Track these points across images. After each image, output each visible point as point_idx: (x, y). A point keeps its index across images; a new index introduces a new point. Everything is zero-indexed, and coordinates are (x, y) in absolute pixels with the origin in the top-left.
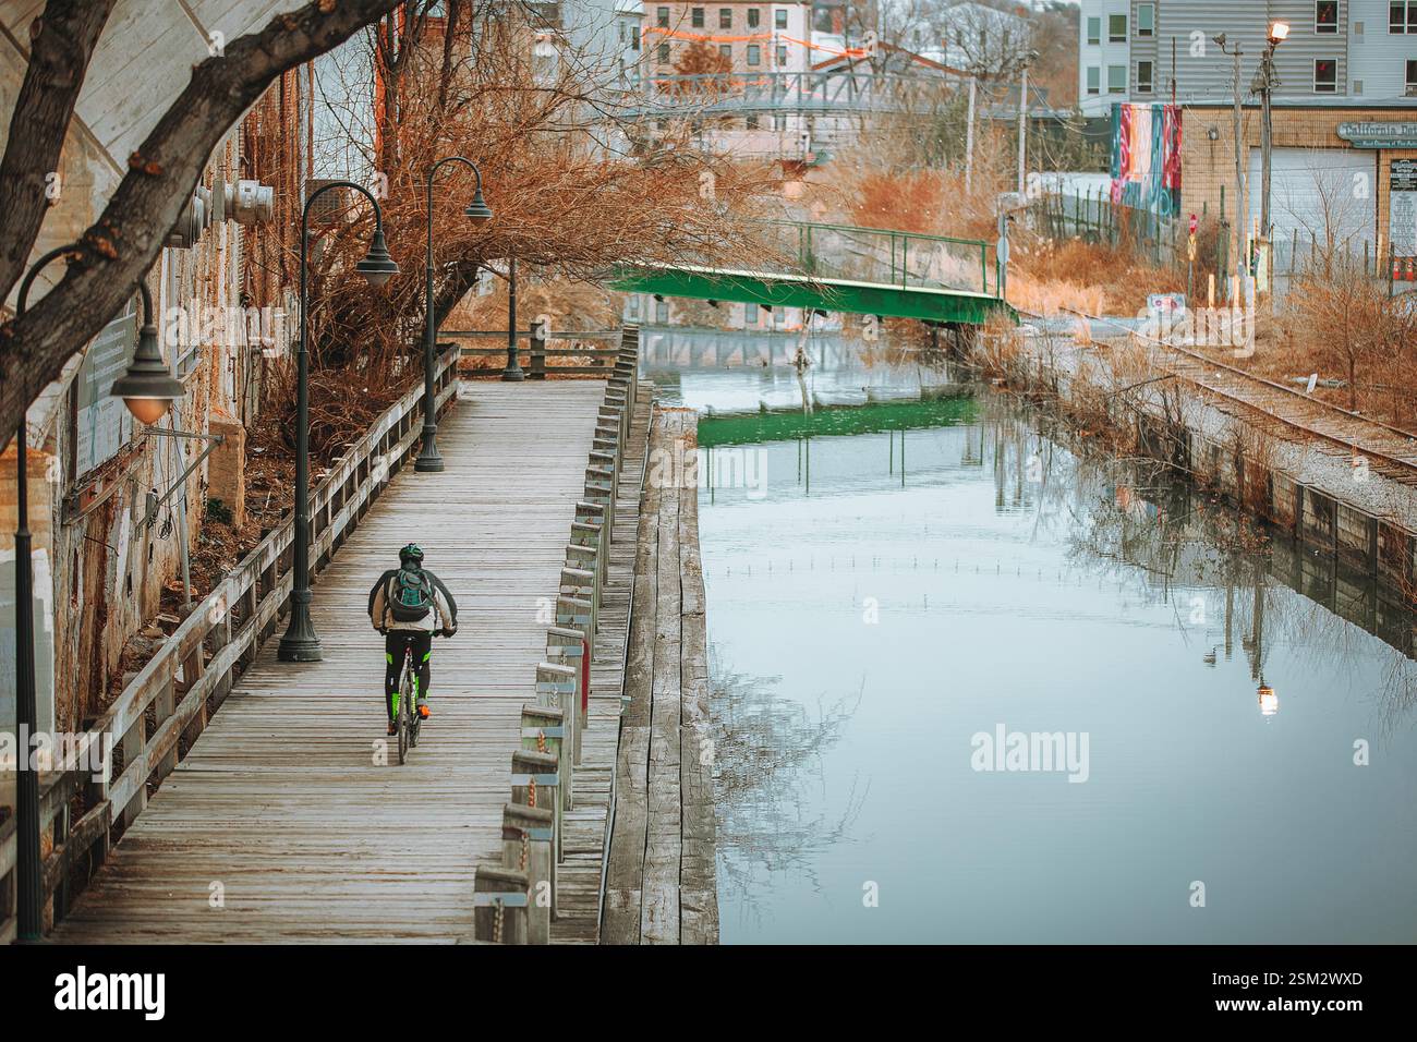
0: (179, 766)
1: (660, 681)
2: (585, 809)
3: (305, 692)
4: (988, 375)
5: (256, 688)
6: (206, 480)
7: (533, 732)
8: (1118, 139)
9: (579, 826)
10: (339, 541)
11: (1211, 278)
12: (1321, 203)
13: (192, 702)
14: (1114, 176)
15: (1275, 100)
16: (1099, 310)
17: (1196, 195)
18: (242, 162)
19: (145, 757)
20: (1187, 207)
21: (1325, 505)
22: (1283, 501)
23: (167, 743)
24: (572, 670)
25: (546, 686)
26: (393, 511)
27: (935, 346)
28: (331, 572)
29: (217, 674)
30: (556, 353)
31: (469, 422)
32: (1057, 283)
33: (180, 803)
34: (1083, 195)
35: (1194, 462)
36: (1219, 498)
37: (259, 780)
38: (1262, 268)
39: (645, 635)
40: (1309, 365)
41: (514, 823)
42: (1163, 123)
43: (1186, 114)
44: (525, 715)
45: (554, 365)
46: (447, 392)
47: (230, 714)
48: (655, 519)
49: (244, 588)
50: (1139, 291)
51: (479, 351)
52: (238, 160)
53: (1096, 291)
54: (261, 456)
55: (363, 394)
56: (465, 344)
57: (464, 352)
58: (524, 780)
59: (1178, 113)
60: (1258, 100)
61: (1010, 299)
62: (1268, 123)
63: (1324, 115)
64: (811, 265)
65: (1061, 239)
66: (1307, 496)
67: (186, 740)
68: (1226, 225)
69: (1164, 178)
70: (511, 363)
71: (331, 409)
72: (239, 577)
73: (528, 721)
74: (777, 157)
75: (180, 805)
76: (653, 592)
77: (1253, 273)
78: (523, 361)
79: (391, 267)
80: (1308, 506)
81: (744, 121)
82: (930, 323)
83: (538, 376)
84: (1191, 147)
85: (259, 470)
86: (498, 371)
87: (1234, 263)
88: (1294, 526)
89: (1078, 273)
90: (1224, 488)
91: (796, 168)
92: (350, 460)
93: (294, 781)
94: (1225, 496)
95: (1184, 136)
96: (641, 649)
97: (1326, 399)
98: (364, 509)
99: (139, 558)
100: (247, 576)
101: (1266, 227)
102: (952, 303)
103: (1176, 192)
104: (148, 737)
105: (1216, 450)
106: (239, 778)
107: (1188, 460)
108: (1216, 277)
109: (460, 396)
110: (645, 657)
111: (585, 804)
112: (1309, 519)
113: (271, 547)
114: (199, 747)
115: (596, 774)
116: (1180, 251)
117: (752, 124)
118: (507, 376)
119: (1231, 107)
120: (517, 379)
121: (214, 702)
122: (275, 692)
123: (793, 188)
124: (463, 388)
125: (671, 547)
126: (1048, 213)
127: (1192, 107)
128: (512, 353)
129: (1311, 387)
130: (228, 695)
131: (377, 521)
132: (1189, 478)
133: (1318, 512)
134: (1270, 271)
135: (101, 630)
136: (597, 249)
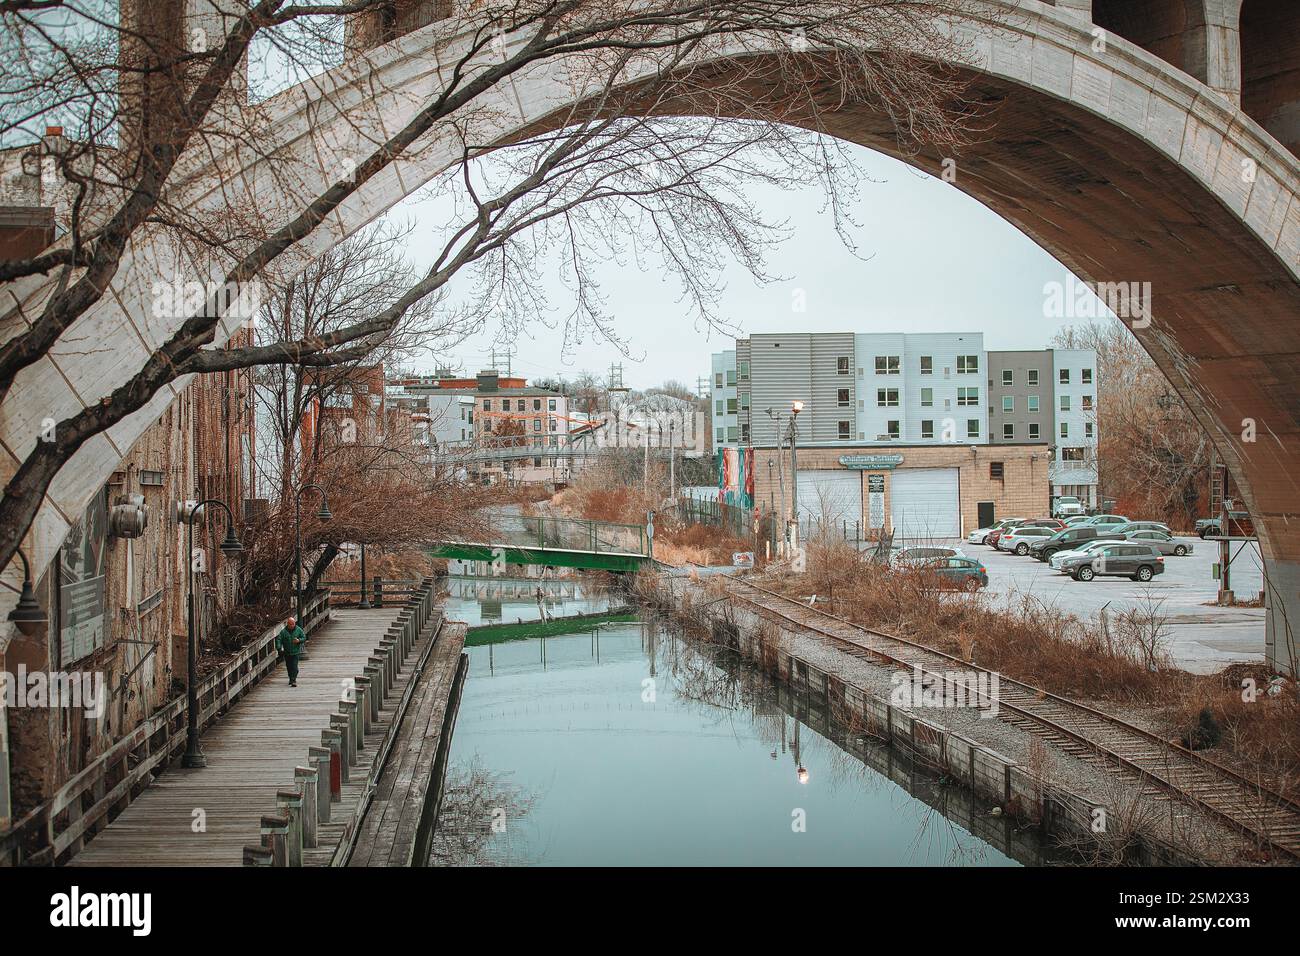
0: (108, 826)
1: (401, 775)
2: (324, 847)
3: (191, 785)
4: (641, 599)
5: (164, 782)
6: (170, 667)
7: (283, 804)
8: (722, 467)
9: (318, 856)
10: (236, 699)
11: (768, 543)
12: (818, 500)
13: (118, 790)
14: (721, 487)
15: (797, 444)
16: (707, 562)
17: (762, 496)
18: (196, 490)
19: (81, 821)
20: (758, 503)
21: (803, 667)
22: (783, 666)
23: (99, 813)
24: (315, 769)
25: (300, 779)
26: (273, 683)
27: (617, 584)
28: (227, 716)
29: (138, 775)
30: (388, 593)
31: (333, 633)
32: (685, 547)
33: (102, 846)
34: (703, 499)
35: (741, 645)
36: (753, 666)
37: (150, 833)
38: (793, 537)
39: (401, 748)
40: (814, 589)
41: (250, 855)
42: (745, 458)
43: (756, 452)
44: (279, 795)
45: (389, 599)
46: (321, 616)
47: (146, 798)
48: (426, 684)
49: (158, 727)
50: (728, 551)
51: (346, 593)
52: (193, 490)
53: (706, 552)
54: (209, 653)
55: (266, 618)
56: (333, 589)
57: (333, 594)
58: (267, 831)
59: (751, 452)
60: (789, 445)
61: (655, 556)
62: (794, 457)
63: (831, 451)
64: (556, 542)
65: (690, 522)
66: (794, 662)
67: (115, 810)
68: (775, 513)
69: (746, 488)
70: (363, 599)
71: (247, 627)
72: (154, 722)
73: (280, 798)
74: (552, 481)
75: (103, 847)
76: (412, 724)
77: (789, 540)
78: (369, 598)
79: (239, 546)
80: (795, 668)
81: (533, 462)
82: (612, 572)
83: (379, 606)
84: (759, 472)
85: (207, 661)
86: (357, 604)
87: (781, 534)
88: (788, 680)
89: (698, 542)
90: (754, 659)
91: (559, 487)
92: (242, 655)
93: (167, 833)
94: (756, 664)
95: (755, 464)
96: (396, 758)
97: (818, 608)
98: (256, 681)
99: (116, 712)
100: (160, 720)
101: (795, 514)
102: (623, 561)
103: (751, 496)
104: (84, 811)
105: (751, 638)
106: (140, 833)
107: (737, 644)
108: (771, 542)
109: (332, 617)
110: (397, 762)
111: (325, 844)
112: (795, 676)
113: (179, 704)
114: (125, 815)
115: (336, 828)
116: (751, 528)
117: (538, 463)
118: (362, 607)
119: (776, 448)
120: (367, 608)
121: (136, 790)
122: (174, 785)
123: (558, 497)
124: (333, 614)
125: (430, 699)
126: (686, 508)
127: (758, 448)
128: (363, 593)
129: (813, 601)
130: (148, 787)
131: (262, 689)
132: (739, 656)
133: (799, 673)
134: (797, 538)
135: (86, 750)
136: (396, 535)
